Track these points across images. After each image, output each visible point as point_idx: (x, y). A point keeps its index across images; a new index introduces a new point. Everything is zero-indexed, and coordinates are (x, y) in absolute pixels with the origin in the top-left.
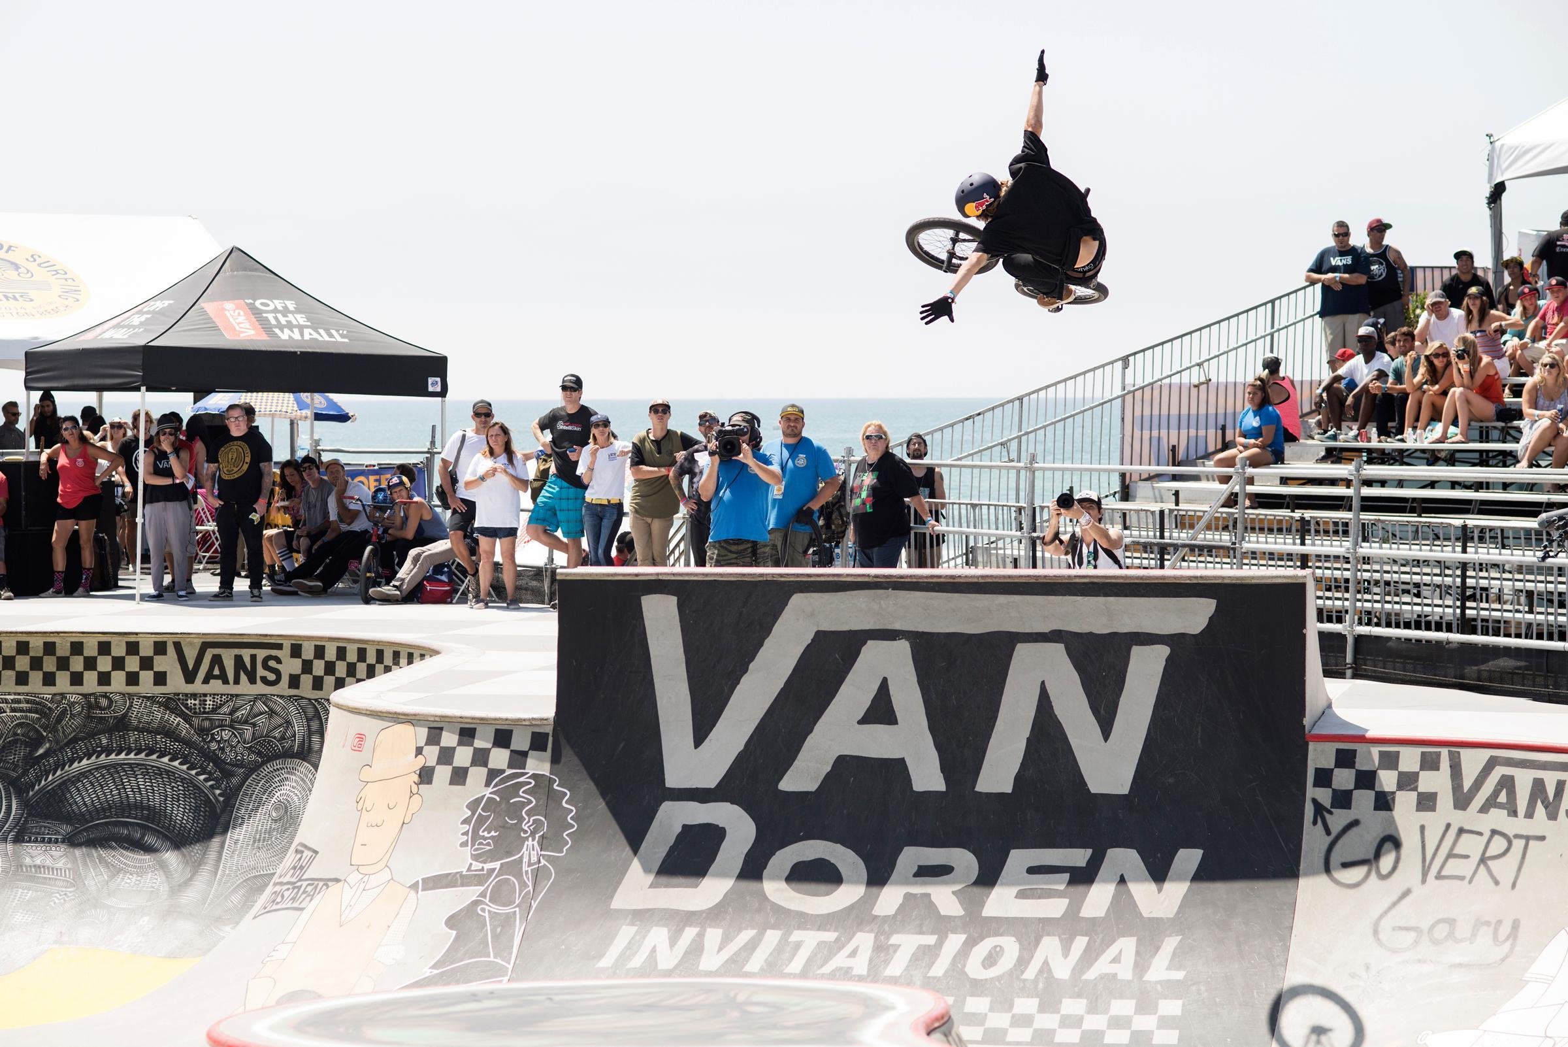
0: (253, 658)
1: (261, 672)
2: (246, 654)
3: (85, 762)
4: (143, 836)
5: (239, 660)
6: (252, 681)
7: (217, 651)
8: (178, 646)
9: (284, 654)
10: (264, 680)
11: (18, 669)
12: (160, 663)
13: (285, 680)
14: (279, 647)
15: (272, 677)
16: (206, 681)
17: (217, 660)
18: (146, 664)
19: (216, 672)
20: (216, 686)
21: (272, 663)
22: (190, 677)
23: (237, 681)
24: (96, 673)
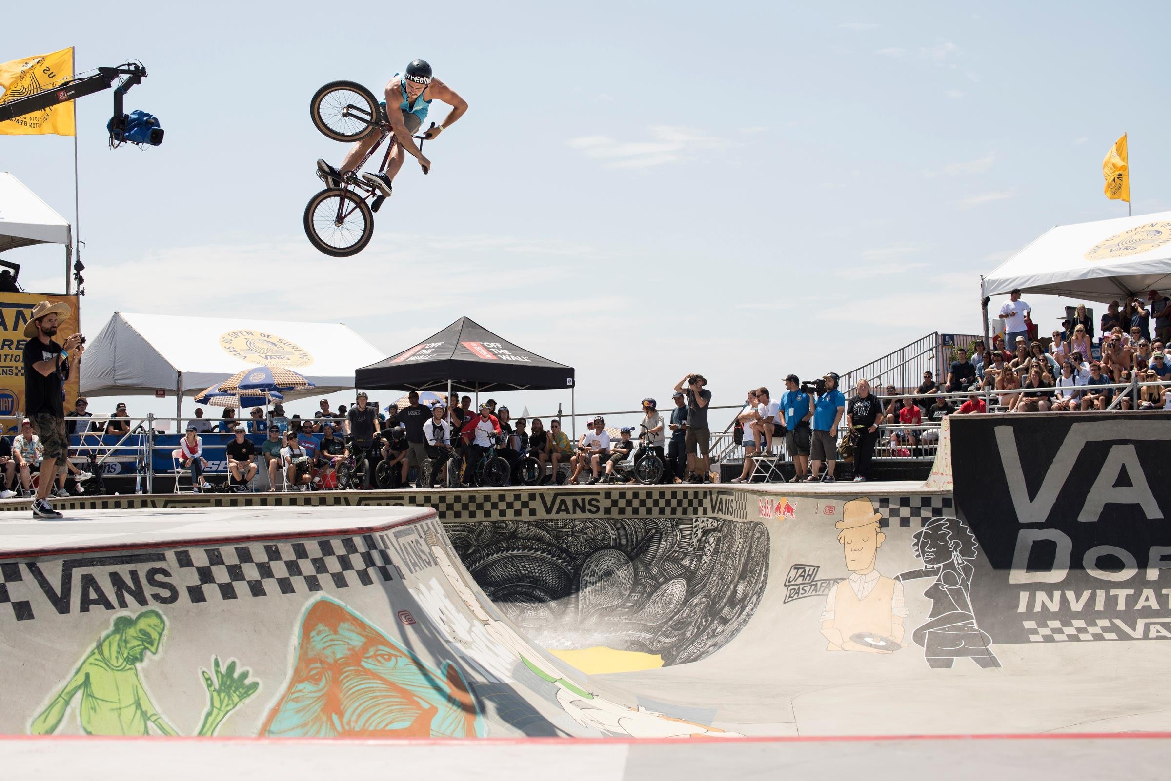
0: (583, 500)
1: (587, 507)
2: (579, 499)
3: (495, 555)
4: (533, 592)
5: (575, 501)
6: (583, 511)
7: (563, 497)
8: (542, 496)
9: (601, 497)
10: (590, 511)
11: (455, 510)
12: (532, 505)
13: (602, 510)
14: (598, 494)
15: (594, 509)
16: (557, 513)
17: (563, 502)
18: (525, 505)
19: (563, 508)
20: (563, 515)
21: (594, 502)
22: (549, 511)
23: (575, 512)
24: (498, 510)
